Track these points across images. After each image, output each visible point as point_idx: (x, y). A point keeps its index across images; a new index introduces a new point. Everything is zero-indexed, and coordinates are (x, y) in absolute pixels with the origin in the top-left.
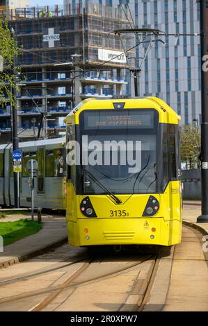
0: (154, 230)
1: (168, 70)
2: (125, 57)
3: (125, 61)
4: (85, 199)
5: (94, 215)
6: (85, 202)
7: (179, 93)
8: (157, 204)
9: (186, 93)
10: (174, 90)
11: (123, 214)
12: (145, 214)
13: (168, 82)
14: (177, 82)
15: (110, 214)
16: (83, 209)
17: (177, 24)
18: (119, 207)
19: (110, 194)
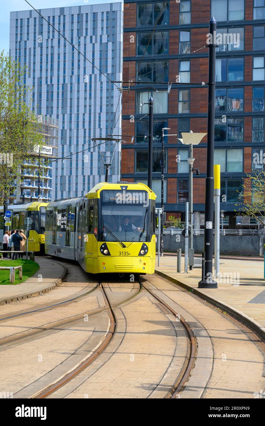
0: (145, 264)
1: (77, 161)
2: (51, 151)
3: (51, 153)
4: (103, 244)
5: (109, 254)
6: (103, 246)
7: (84, 176)
8: (147, 248)
9: (89, 176)
10: (81, 174)
11: (127, 254)
12: (140, 255)
13: (77, 168)
14: (83, 169)
15: (119, 254)
16: (102, 250)
17: (85, 130)
18: (125, 250)
19: (119, 241)
